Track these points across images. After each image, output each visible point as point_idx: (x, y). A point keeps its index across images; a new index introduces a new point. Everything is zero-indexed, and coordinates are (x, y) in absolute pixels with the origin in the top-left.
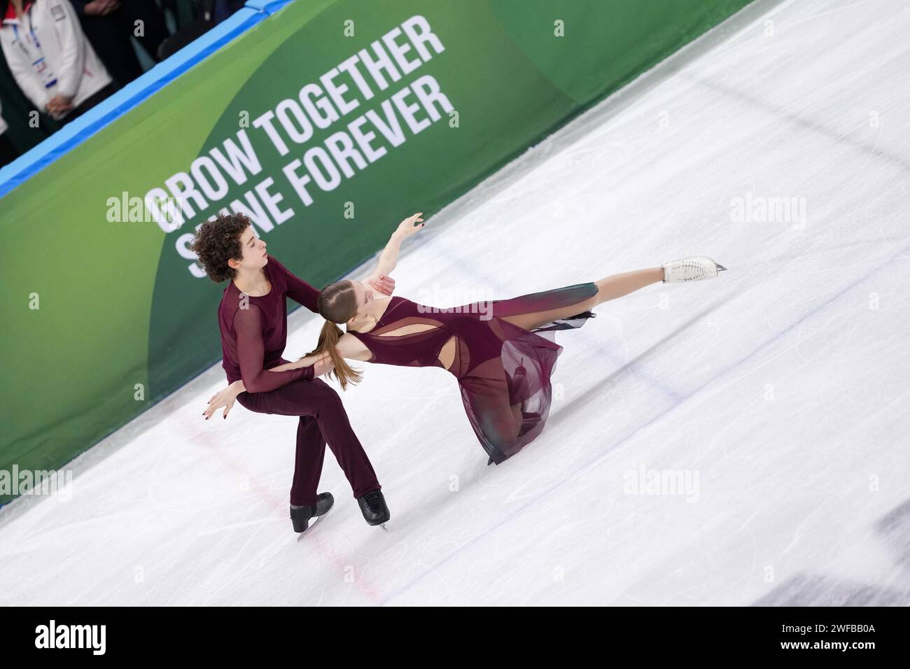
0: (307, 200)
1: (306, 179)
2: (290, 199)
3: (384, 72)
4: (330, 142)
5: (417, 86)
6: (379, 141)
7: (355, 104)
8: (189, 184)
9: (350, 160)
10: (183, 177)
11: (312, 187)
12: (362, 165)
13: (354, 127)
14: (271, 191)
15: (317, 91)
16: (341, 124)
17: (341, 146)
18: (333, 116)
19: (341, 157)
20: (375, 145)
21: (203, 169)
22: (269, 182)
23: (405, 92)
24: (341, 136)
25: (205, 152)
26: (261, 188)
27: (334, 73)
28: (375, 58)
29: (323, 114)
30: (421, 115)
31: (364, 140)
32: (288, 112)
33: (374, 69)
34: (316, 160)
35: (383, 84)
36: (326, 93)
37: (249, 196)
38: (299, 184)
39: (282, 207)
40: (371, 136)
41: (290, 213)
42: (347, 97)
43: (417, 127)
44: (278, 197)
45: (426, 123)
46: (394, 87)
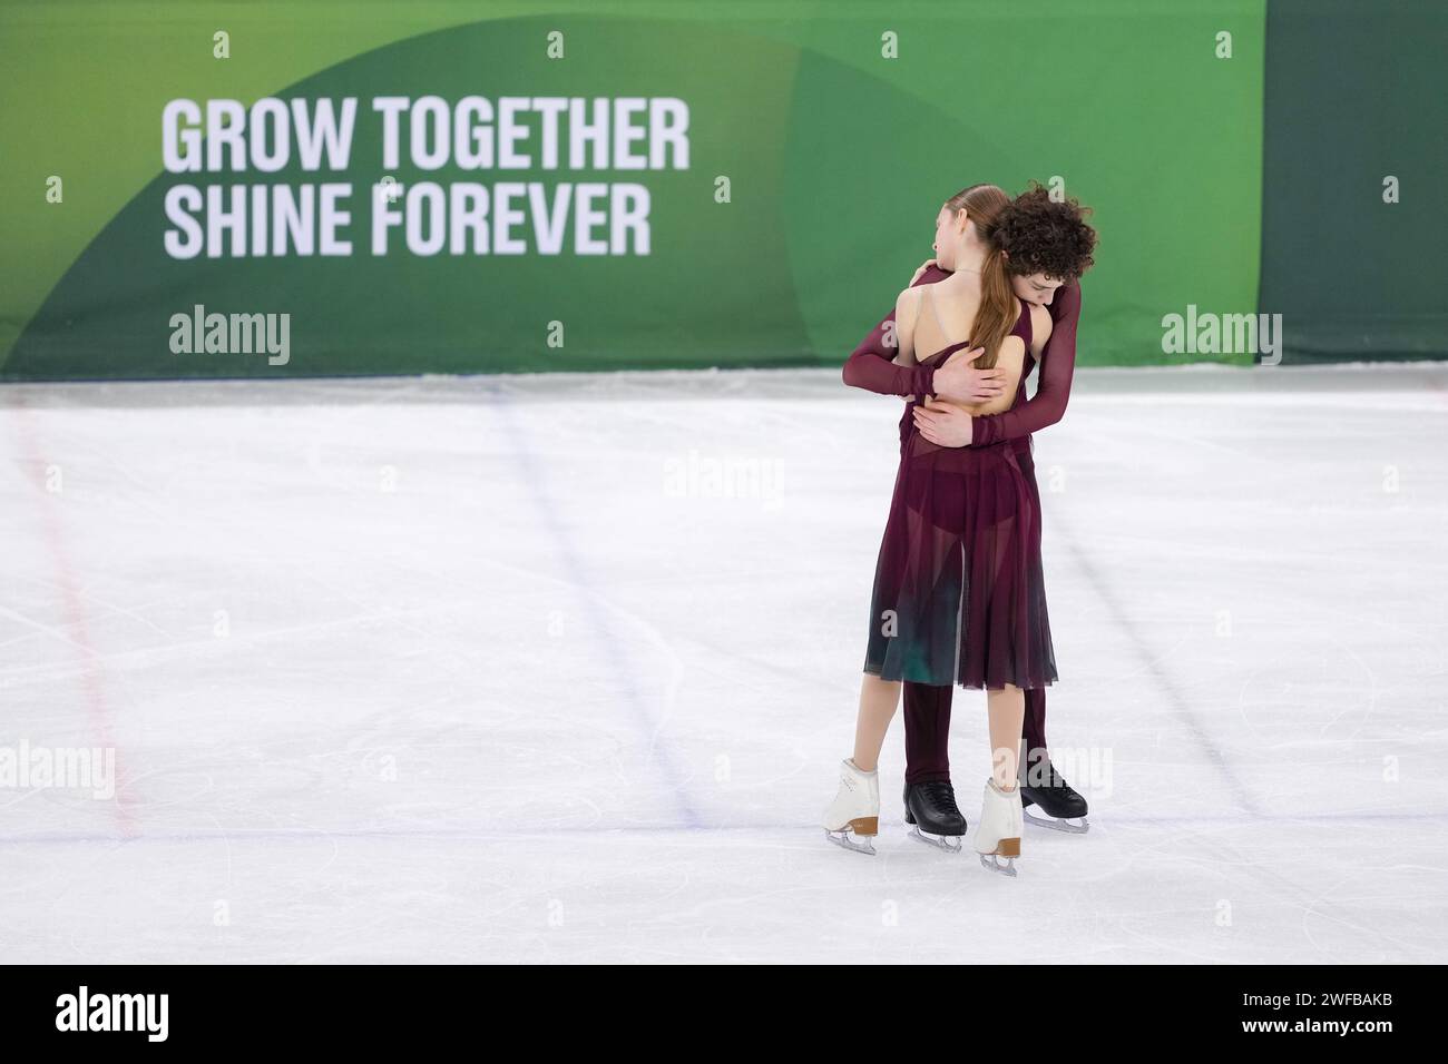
0: (379, 246)
1: (396, 218)
2: (357, 231)
3: (589, 146)
4: (460, 191)
5: (621, 192)
6: (524, 232)
7: (523, 162)
8: (238, 124)
9: (469, 232)
10: (236, 110)
11: (397, 234)
12: (481, 247)
13: (504, 191)
14: (340, 204)
15: (486, 113)
16: (489, 177)
17: (470, 204)
18: (484, 159)
19: (460, 219)
20: (515, 232)
21: (270, 118)
22: (345, 190)
23: (599, 190)
24: (478, 191)
25: (286, 96)
26: (331, 192)
27: (522, 104)
28: (589, 120)
29: (474, 148)
30: (601, 233)
31: (506, 218)
32: (430, 117)
33: (578, 132)
34: (426, 203)
35: (577, 161)
36: (495, 124)
37: (307, 191)
38: (382, 220)
39: (341, 234)
40: (518, 217)
41: (345, 249)
42: (520, 147)
43: (585, 246)
44: (344, 218)
45: (599, 248)
46: (589, 174)
